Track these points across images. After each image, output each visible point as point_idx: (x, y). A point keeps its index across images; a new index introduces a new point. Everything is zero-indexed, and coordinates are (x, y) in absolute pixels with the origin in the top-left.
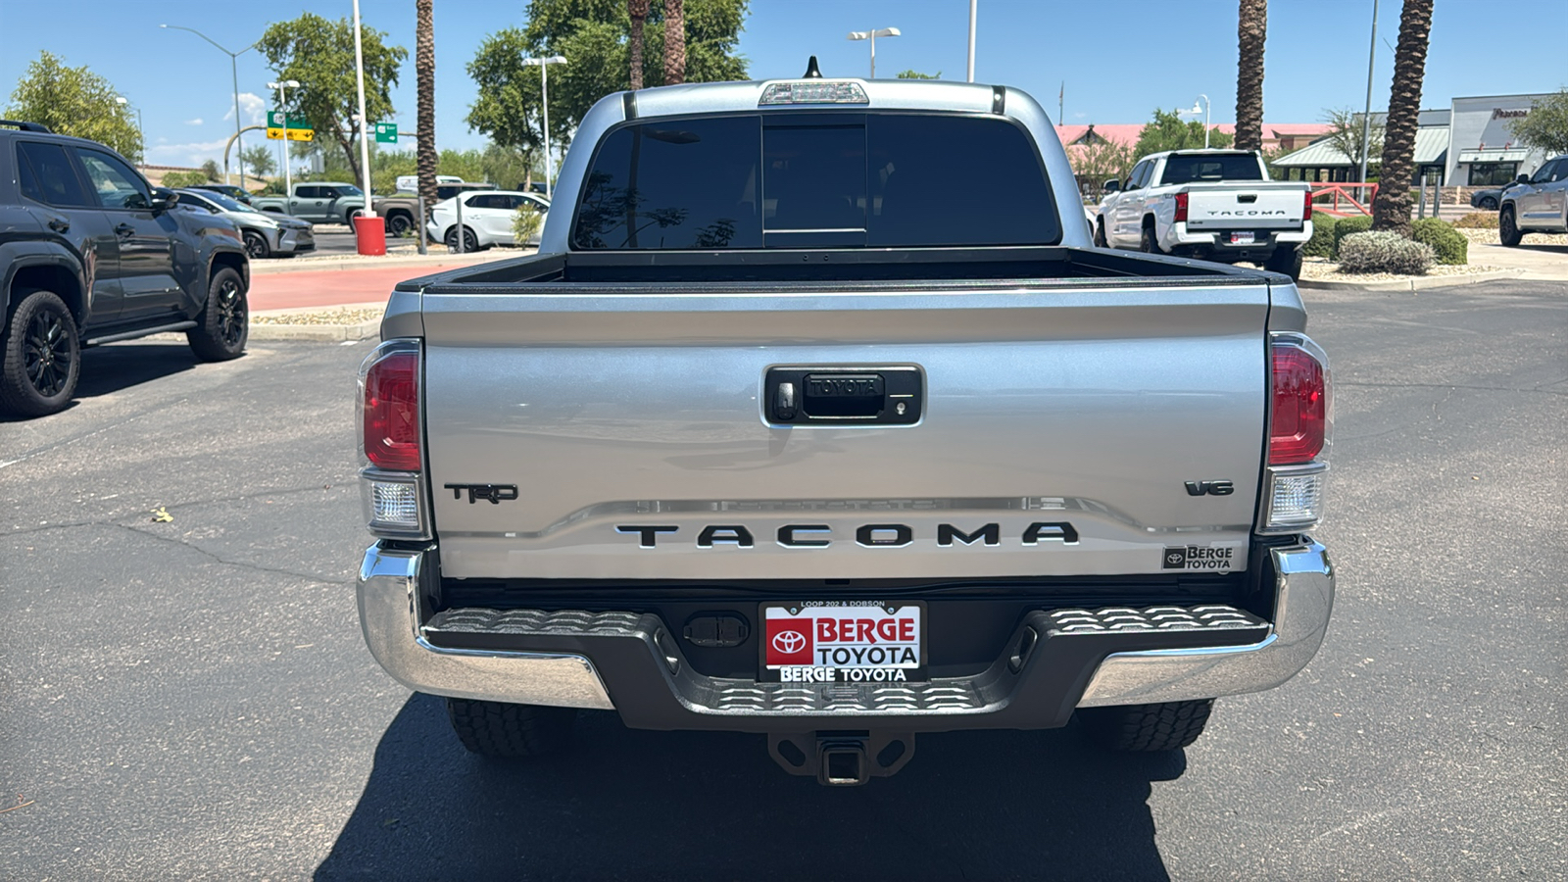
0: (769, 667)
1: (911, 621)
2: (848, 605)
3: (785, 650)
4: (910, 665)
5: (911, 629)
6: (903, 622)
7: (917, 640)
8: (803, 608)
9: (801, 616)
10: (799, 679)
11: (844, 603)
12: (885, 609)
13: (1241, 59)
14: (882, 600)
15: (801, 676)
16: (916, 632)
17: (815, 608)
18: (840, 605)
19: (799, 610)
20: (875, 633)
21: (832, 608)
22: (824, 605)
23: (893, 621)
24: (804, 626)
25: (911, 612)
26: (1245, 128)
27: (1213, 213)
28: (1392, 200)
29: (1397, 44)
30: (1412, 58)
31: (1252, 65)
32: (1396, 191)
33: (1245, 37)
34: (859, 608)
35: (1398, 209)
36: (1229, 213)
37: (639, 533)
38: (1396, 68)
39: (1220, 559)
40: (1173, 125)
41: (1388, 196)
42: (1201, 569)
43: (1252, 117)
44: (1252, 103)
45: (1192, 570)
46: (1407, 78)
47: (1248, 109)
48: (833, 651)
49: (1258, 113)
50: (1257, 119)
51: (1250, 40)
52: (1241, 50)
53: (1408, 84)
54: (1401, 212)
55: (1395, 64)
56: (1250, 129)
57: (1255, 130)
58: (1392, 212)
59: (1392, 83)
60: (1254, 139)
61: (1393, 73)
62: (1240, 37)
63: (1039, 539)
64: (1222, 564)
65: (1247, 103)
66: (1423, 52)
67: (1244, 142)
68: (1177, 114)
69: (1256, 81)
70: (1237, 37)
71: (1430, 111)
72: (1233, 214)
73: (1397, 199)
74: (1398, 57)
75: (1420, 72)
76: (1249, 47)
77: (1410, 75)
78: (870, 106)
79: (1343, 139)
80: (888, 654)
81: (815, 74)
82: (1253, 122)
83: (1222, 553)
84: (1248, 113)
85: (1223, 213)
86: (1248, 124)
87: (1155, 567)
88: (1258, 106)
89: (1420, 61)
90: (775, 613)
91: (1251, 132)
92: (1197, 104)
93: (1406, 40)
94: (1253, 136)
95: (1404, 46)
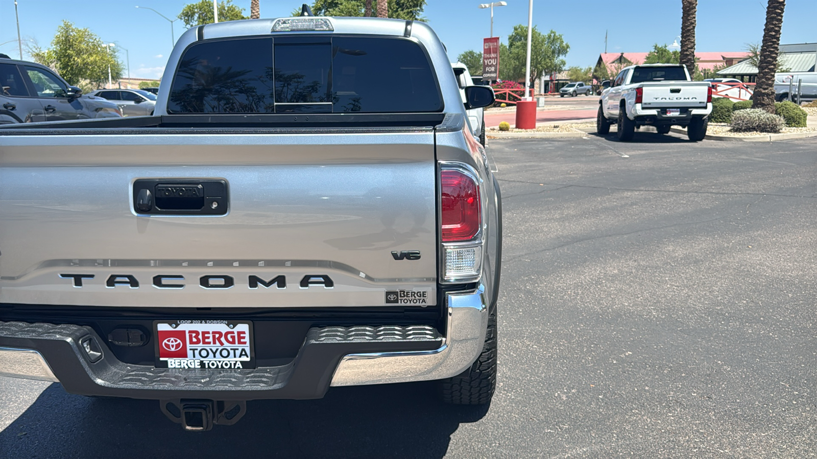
0: (161, 359)
1: (244, 333)
2: (206, 323)
3: (170, 349)
4: (244, 359)
5: (244, 338)
6: (239, 333)
7: (248, 344)
8: (179, 324)
9: (179, 329)
10: (179, 367)
11: (203, 321)
12: (228, 325)
13: (683, 15)
14: (225, 320)
15: (180, 365)
16: (247, 339)
17: (186, 324)
18: (201, 323)
19: (177, 326)
20: (223, 339)
21: (196, 324)
22: (192, 323)
23: (233, 333)
24: (181, 335)
25: (244, 327)
26: (685, 53)
27: (656, 99)
28: (763, 91)
29: (768, 5)
30: (776, 13)
31: (689, 18)
32: (766, 87)
33: (685, 3)
34: (212, 325)
35: (767, 96)
36: (665, 99)
37: (73, 278)
38: (767, 19)
39: (419, 298)
41: (761, 90)
42: (408, 304)
43: (689, 47)
44: (689, 39)
45: (403, 304)
46: (773, 24)
47: (687, 43)
48: (199, 350)
49: (692, 44)
50: (692, 48)
51: (688, 5)
52: (683, 10)
53: (773, 28)
54: (768, 98)
55: (766, 16)
56: (688, 53)
57: (691, 54)
58: (763, 98)
59: (764, 27)
60: (690, 59)
61: (765, 22)
63: (310, 285)
64: (421, 301)
65: (687, 39)
66: (782, 10)
67: (685, 60)
68: (666, 46)
69: (692, 27)
71: (806, 44)
72: (668, 99)
73: (766, 91)
74: (768, 13)
75: (780, 21)
76: (688, 9)
77: (774, 22)
78: (334, 32)
79: (756, 59)
80: (232, 352)
81: (306, 14)
82: (690, 50)
83: (420, 294)
84: (687, 45)
85: (662, 99)
86: (687, 51)
87: (381, 302)
88: (692, 41)
89: (780, 15)
90: (163, 327)
91: (688, 55)
92: (675, 41)
93: (772, 3)
94: (689, 57)
95: (772, 6)
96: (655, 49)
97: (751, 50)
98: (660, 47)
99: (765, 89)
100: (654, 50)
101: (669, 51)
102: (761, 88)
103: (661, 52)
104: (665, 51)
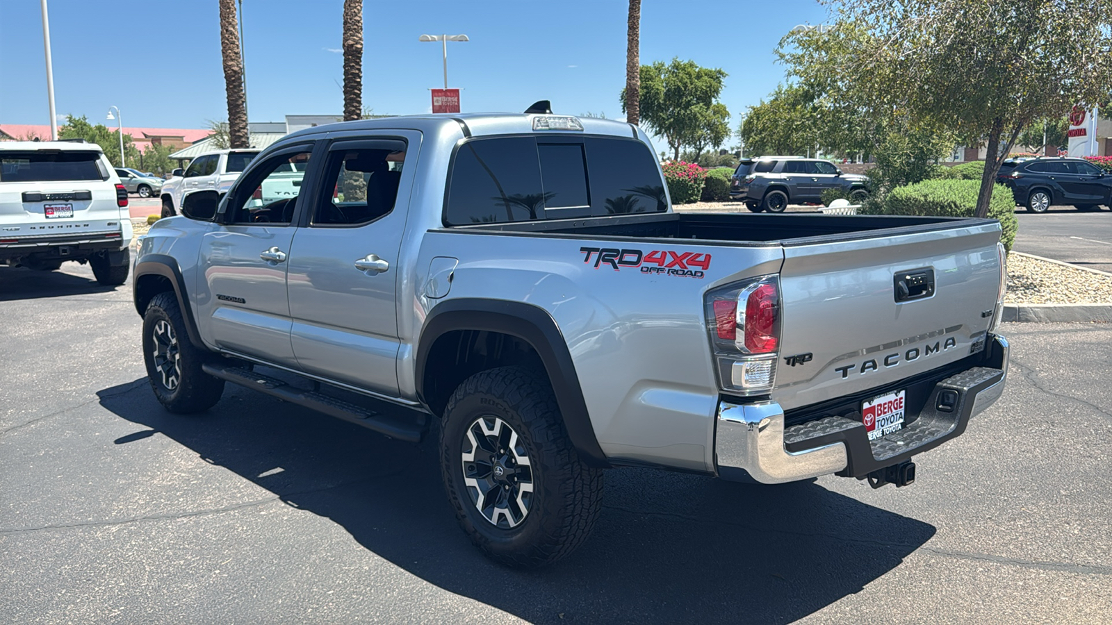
13: (227, 86)
26: (238, 134)
28: (355, 184)
29: (343, 84)
30: (355, 94)
31: (236, 90)
32: (357, 178)
33: (229, 72)
35: (359, 190)
38: (345, 99)
40: (84, 127)
41: (352, 181)
43: (241, 126)
44: (240, 117)
46: (353, 106)
47: (238, 121)
49: (244, 124)
50: (244, 128)
51: (233, 74)
52: (227, 80)
53: (354, 110)
54: (360, 192)
55: (344, 97)
56: (241, 134)
57: (244, 135)
58: (356, 192)
59: (344, 109)
60: (245, 142)
61: (344, 102)
62: (225, 71)
65: (237, 116)
66: (360, 90)
67: (238, 143)
68: (85, 119)
69: (241, 102)
70: (223, 71)
73: (357, 183)
74: (345, 92)
75: (359, 103)
76: (233, 78)
77: (355, 104)
79: (221, 140)
82: (242, 130)
84: (238, 124)
86: (239, 131)
88: (244, 119)
89: (359, 96)
91: (242, 137)
93: (349, 82)
94: (243, 139)
95: (349, 85)
96: (70, 121)
97: (214, 129)
98: (77, 119)
99: (356, 181)
100: (68, 123)
101: (90, 126)
102: (351, 179)
103: (80, 126)
104: (85, 125)
